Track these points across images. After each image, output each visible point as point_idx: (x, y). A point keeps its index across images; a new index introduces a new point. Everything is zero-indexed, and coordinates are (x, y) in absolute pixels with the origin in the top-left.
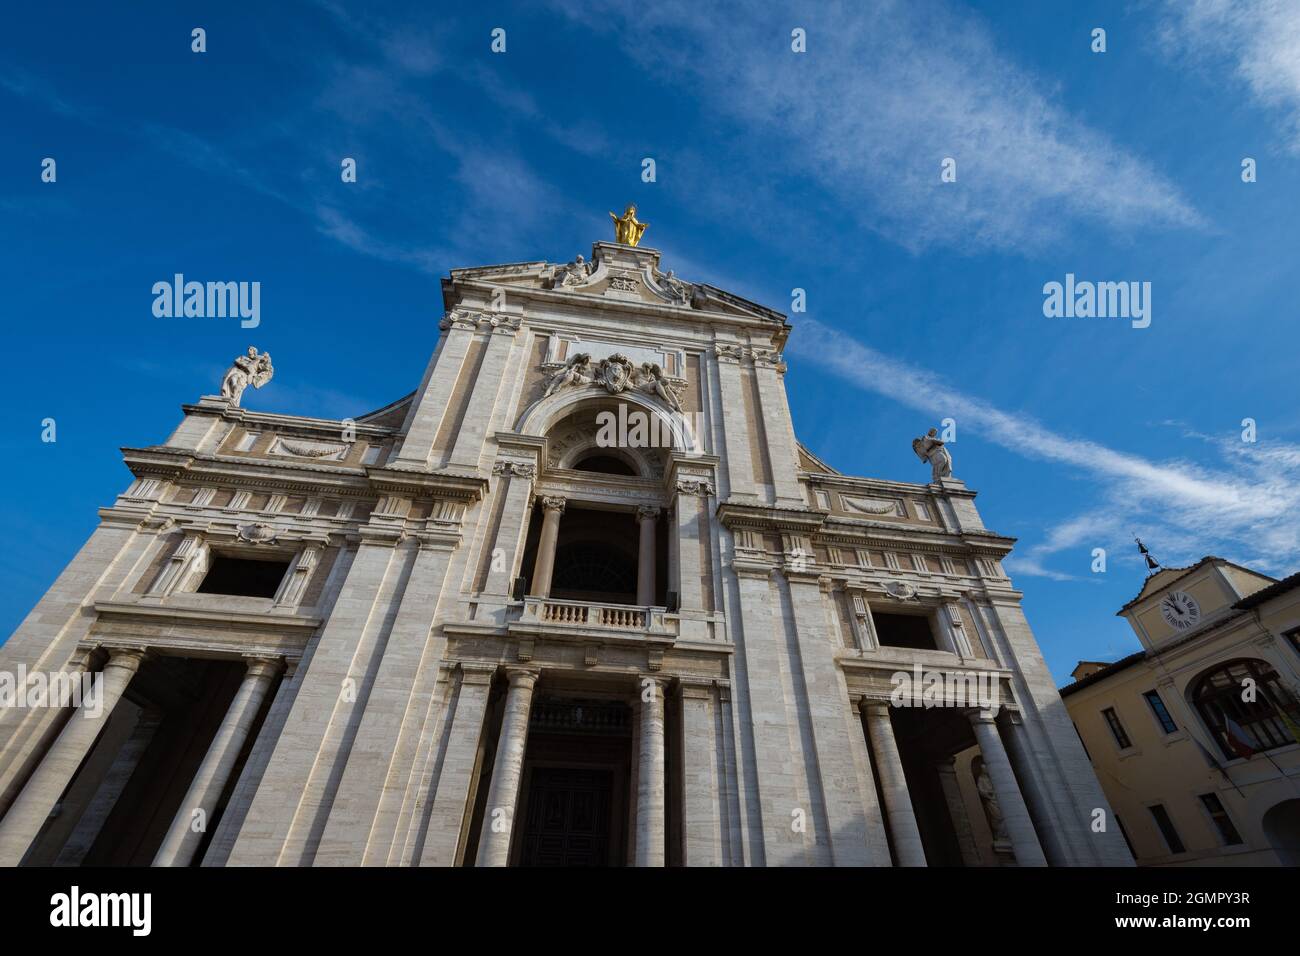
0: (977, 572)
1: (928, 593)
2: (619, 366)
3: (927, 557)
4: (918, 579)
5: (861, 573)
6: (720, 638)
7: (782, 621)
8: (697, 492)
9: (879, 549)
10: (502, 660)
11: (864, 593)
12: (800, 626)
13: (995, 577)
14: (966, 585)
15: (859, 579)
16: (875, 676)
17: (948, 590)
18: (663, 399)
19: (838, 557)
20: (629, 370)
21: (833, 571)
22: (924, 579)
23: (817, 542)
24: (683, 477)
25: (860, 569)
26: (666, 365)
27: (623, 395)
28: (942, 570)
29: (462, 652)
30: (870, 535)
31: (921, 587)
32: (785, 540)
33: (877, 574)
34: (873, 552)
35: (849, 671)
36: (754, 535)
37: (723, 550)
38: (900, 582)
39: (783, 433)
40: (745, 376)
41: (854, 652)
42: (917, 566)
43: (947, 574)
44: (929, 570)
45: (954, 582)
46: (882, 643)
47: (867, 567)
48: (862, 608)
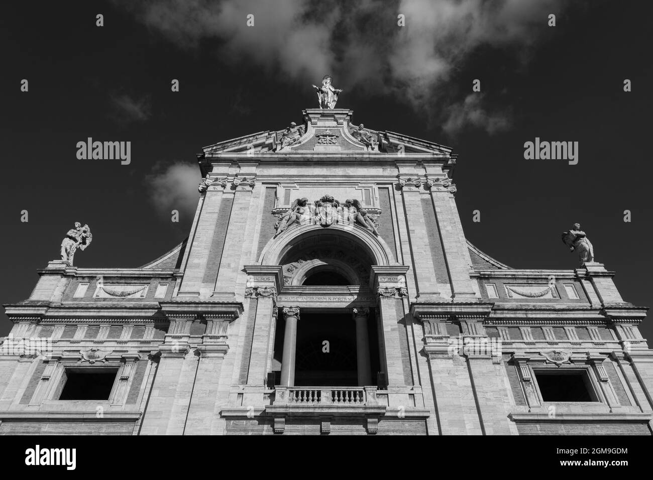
0: (619, 337)
1: (580, 357)
2: (329, 205)
3: (577, 329)
4: (571, 346)
5: (525, 346)
6: (420, 406)
8: (394, 294)
9: (537, 324)
11: (527, 361)
13: (633, 340)
14: (610, 347)
15: (524, 351)
17: (595, 353)
18: (363, 225)
19: (506, 335)
20: (336, 206)
21: (503, 346)
22: (575, 346)
23: (489, 325)
24: (383, 284)
25: (524, 343)
26: (364, 199)
28: (590, 338)
30: (530, 316)
31: (574, 353)
32: (464, 326)
33: (538, 345)
34: (534, 329)
35: (519, 421)
36: (439, 324)
37: (417, 338)
38: (557, 350)
39: (456, 242)
40: (423, 200)
41: (524, 409)
42: (569, 336)
43: (594, 341)
44: (580, 339)
45: (602, 347)
46: (545, 400)
47: (530, 341)
48: (527, 372)
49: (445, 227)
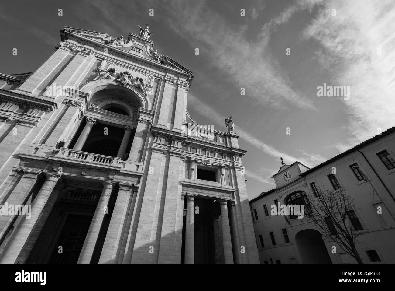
0: (233, 160)
1: (217, 164)
2: (127, 76)
3: (219, 154)
4: (215, 160)
5: (197, 156)
6: (140, 170)
7: (164, 167)
8: (146, 122)
9: (204, 149)
10: (44, 170)
11: (196, 162)
12: (170, 169)
13: (238, 162)
14: (229, 163)
15: (195, 157)
16: (192, 188)
17: (223, 164)
18: (142, 90)
19: (190, 150)
20: (130, 78)
21: (187, 154)
22: (216, 160)
23: (184, 144)
24: (142, 117)
25: (197, 155)
26: (146, 80)
27: (127, 86)
28: (223, 158)
29: (25, 165)
30: (202, 144)
31: (215, 162)
32: (173, 142)
33: (202, 157)
34: (202, 150)
35: (184, 185)
36: (162, 138)
37: (149, 142)
38: (208, 160)
39: (182, 109)
40: (174, 89)
41: (187, 180)
42: (215, 156)
43: (224, 159)
44: (219, 157)
45: (226, 162)
46: (198, 178)
47: (199, 154)
48: (194, 166)
49: (179, 101)
